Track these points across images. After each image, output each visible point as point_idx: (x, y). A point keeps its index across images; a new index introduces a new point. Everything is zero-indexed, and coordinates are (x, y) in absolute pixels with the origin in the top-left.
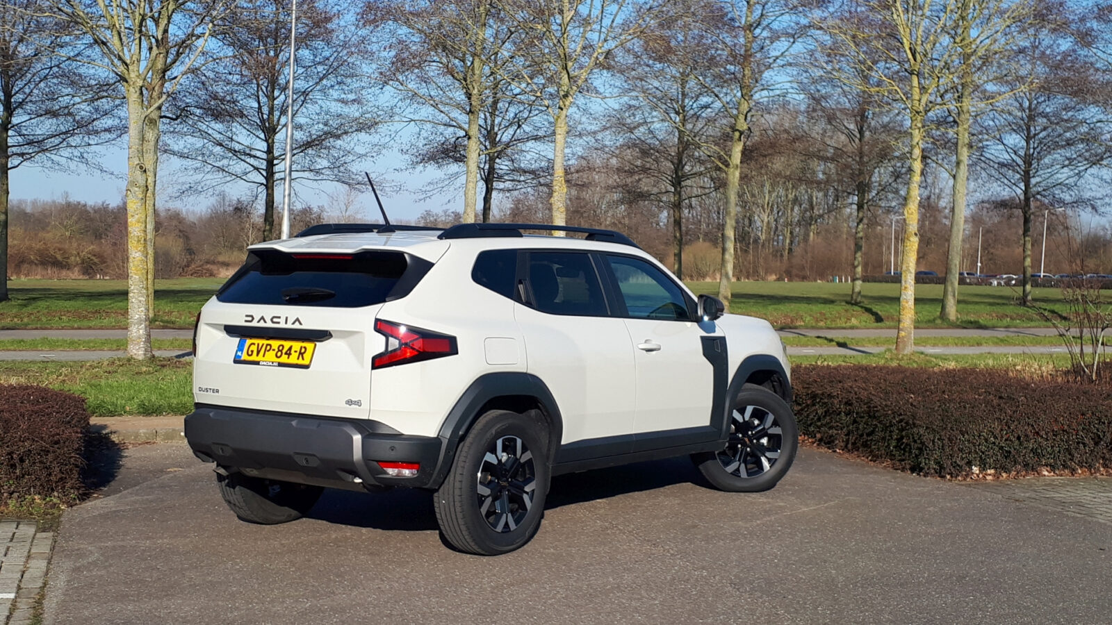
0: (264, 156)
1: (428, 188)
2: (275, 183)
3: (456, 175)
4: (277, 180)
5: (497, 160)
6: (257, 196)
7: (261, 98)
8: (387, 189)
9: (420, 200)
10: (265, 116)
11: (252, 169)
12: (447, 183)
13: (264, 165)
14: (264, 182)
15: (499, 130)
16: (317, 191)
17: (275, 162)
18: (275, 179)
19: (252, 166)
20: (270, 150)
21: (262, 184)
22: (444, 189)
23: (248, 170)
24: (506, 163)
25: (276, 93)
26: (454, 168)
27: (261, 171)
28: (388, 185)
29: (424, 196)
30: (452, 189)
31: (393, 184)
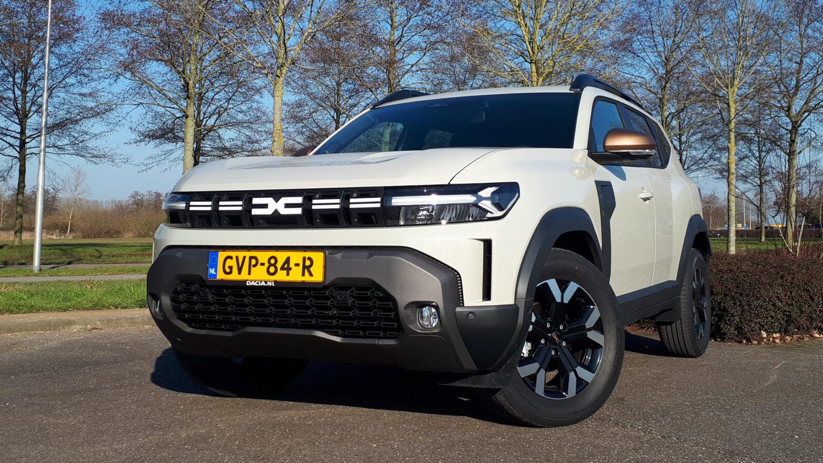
0: (18, 136)
1: (148, 162)
2: (26, 157)
3: (171, 152)
4: (28, 154)
5: (202, 141)
6: (12, 167)
7: (16, 91)
8: (117, 161)
9: (143, 171)
10: (19, 106)
11: (8, 145)
12: (163, 157)
13: (17, 143)
14: (18, 155)
15: (204, 118)
16: (61, 163)
17: (27, 140)
18: (27, 153)
19: (9, 143)
20: (23, 132)
21: (16, 157)
22: (161, 162)
23: (4, 147)
24: (209, 143)
25: (28, 89)
26: (169, 146)
27: (16, 147)
28: (117, 158)
29: (146, 167)
30: (167, 162)
31: (122, 157)
